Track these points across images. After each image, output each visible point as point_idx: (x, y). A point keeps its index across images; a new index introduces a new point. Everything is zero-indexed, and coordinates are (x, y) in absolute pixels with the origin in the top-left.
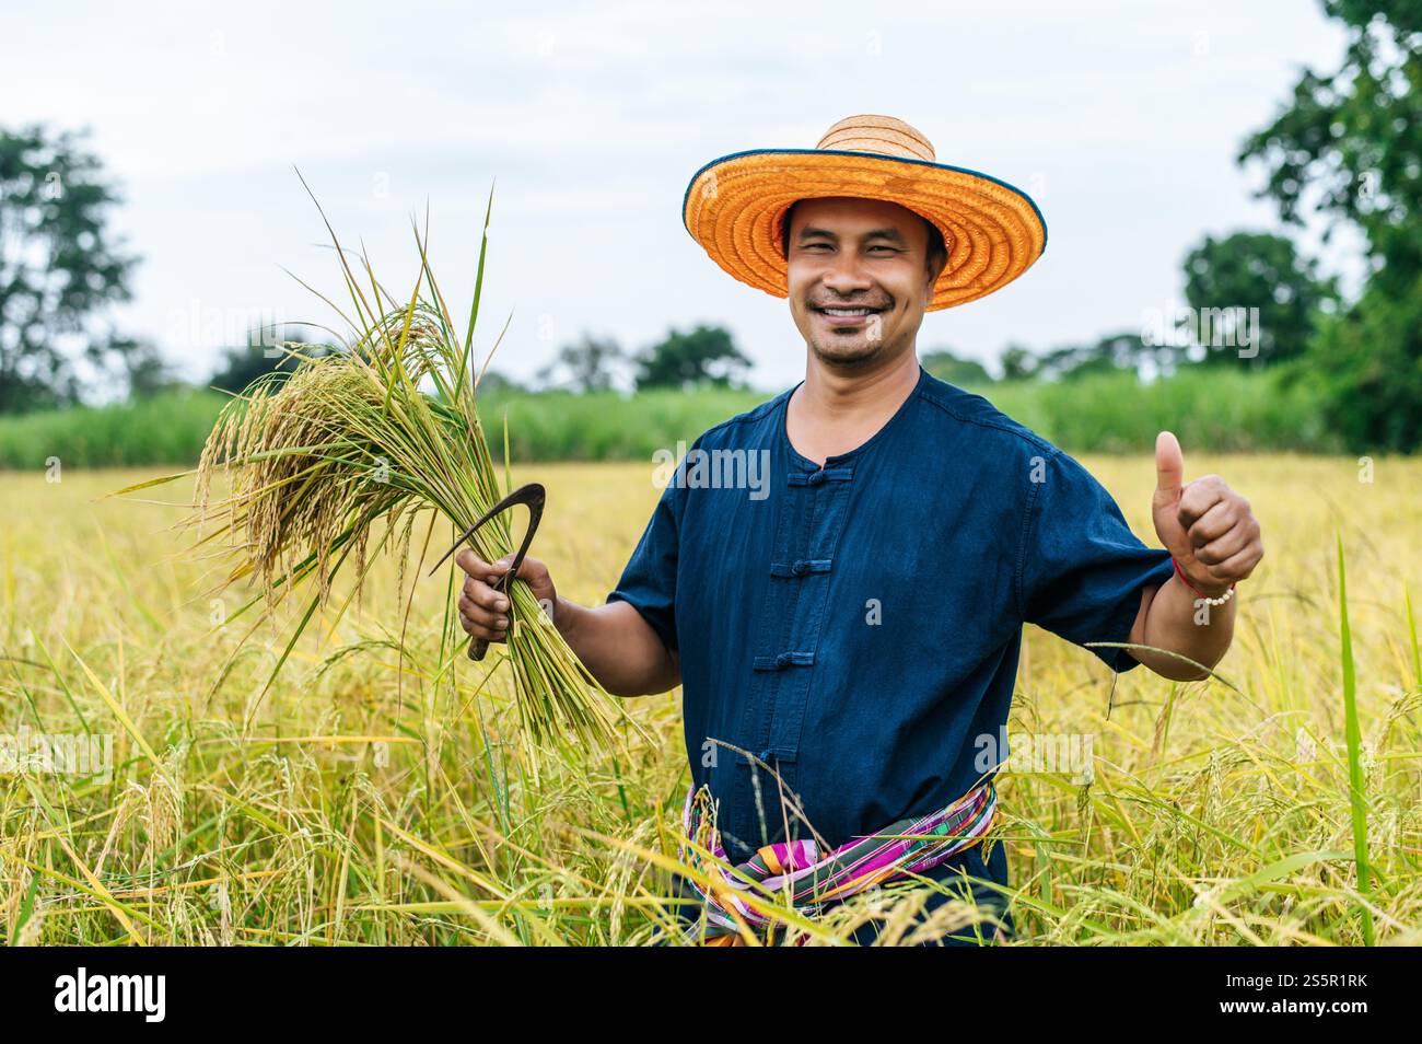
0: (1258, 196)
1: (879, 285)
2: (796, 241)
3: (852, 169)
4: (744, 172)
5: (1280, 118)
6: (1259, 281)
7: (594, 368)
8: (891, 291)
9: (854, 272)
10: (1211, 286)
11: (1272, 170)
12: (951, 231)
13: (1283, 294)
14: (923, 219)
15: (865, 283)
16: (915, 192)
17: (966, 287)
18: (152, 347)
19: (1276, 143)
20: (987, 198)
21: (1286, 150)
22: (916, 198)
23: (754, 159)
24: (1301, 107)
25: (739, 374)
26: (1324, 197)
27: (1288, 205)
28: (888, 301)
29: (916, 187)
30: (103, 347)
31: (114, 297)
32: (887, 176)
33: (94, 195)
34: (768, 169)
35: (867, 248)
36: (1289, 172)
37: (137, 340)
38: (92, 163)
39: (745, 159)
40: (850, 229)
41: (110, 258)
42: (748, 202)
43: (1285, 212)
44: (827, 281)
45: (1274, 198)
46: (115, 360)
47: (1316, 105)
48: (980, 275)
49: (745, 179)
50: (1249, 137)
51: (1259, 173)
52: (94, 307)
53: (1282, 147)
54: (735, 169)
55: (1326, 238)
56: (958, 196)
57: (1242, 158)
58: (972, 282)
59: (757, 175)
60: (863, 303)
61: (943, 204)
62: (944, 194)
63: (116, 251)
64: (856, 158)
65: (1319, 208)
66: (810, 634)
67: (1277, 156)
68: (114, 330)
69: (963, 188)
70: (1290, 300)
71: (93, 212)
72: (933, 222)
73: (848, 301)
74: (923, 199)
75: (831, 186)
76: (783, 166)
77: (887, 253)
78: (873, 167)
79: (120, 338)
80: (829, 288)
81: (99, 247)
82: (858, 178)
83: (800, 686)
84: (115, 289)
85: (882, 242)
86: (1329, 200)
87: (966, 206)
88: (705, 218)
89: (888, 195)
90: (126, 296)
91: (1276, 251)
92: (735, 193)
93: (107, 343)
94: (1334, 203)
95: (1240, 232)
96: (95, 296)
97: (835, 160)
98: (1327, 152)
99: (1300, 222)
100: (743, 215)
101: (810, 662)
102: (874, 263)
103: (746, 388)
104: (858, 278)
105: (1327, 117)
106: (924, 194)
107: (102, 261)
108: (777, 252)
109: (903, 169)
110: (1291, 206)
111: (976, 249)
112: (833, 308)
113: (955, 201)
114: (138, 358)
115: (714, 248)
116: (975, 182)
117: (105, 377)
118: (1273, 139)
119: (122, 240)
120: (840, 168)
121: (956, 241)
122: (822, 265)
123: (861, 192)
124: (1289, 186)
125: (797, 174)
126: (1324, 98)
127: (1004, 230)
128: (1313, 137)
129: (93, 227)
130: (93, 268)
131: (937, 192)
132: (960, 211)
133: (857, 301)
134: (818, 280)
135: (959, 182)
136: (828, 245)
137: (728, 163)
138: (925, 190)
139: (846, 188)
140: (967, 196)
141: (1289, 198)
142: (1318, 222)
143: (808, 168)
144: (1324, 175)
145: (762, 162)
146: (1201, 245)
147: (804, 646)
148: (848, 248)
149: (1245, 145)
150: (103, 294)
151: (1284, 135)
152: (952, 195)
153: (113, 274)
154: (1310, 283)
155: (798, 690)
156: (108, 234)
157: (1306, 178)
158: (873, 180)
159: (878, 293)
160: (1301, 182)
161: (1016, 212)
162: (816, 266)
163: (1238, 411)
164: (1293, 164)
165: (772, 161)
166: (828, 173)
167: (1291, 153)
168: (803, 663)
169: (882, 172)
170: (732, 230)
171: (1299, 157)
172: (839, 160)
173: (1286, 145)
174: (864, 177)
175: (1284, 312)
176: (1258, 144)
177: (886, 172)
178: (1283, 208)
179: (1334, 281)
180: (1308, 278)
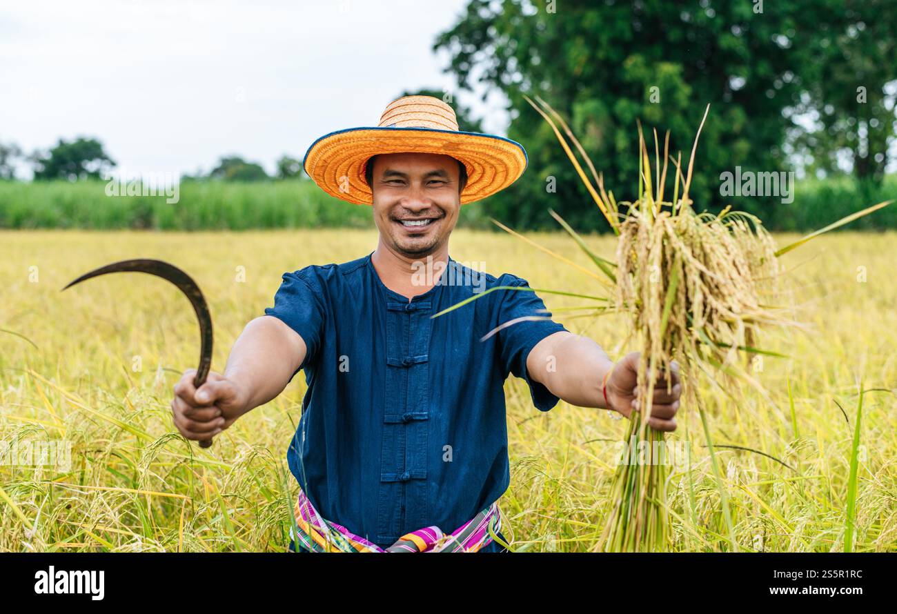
0: (446, 71)
1: (436, 204)
2: (378, 177)
3: (422, 139)
4: (352, 140)
5: (459, 24)
8: (444, 207)
9: (420, 198)
11: (453, 56)
12: (473, 167)
14: (458, 161)
15: (428, 205)
16: (459, 149)
17: (475, 195)
19: (456, 39)
20: (500, 150)
21: (462, 44)
22: (459, 152)
23: (359, 133)
24: (471, 19)
25: (107, 172)
26: (484, 73)
27: (463, 77)
28: (441, 213)
29: (461, 147)
32: (444, 142)
34: (369, 139)
35: (428, 182)
36: (463, 57)
39: (353, 132)
40: (417, 171)
42: (350, 156)
43: (460, 82)
44: (405, 204)
45: (455, 73)
47: (479, 18)
48: (484, 188)
49: (352, 144)
50: (440, 35)
51: (445, 56)
53: (460, 41)
54: (346, 139)
55: (484, 98)
56: (484, 150)
57: (436, 48)
58: (478, 192)
59: (360, 142)
60: (427, 216)
61: (475, 155)
62: (476, 150)
64: (426, 132)
65: (481, 80)
66: (422, 400)
67: (456, 47)
69: (488, 145)
72: (463, 162)
73: (418, 215)
74: (464, 153)
75: (408, 148)
76: (378, 138)
77: (440, 184)
78: (436, 137)
80: (405, 208)
82: (426, 143)
83: (421, 433)
85: (436, 178)
86: (486, 75)
87: (488, 155)
88: (320, 164)
89: (442, 152)
92: (344, 151)
94: (489, 78)
97: (412, 134)
98: (486, 46)
99: (469, 89)
100: (346, 163)
101: (426, 418)
102: (432, 191)
104: (424, 201)
105: (486, 24)
106: (465, 150)
108: (362, 181)
109: (454, 137)
110: (464, 79)
111: (485, 175)
112: (408, 220)
113: (482, 153)
115: (322, 180)
116: (495, 142)
118: (455, 36)
120: (415, 138)
121: (474, 170)
122: (399, 194)
123: (427, 150)
124: (464, 66)
125: (387, 142)
126: (484, 14)
127: (506, 165)
128: (477, 37)
131: (473, 149)
132: (484, 158)
133: (424, 215)
134: (398, 203)
135: (486, 142)
136: (403, 181)
137: (341, 135)
138: (466, 149)
139: (417, 149)
140: (489, 150)
141: (464, 74)
142: (481, 88)
143: (395, 138)
144: (484, 61)
145: (365, 135)
147: (419, 408)
148: (416, 184)
149: (438, 39)
151: (461, 34)
152: (481, 150)
155: (420, 435)
157: (473, 61)
158: (435, 144)
159: (435, 209)
160: (471, 64)
161: (514, 156)
162: (395, 195)
164: (465, 53)
165: (371, 134)
166: (407, 141)
167: (465, 45)
168: (422, 418)
169: (441, 139)
170: (336, 171)
171: (470, 48)
172: (415, 133)
173: (462, 41)
174: (430, 143)
176: (445, 39)
177: (445, 140)
178: (460, 79)
179: (479, 122)
180: (465, 119)
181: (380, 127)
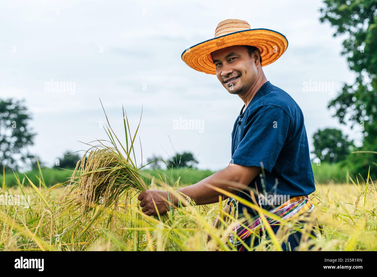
0: (334, 116)
5: (339, 96)
6: (333, 141)
7: (156, 164)
10: (320, 142)
11: (337, 110)
13: (339, 145)
18: (38, 158)
19: (338, 103)
21: (341, 104)
24: (345, 94)
25: (195, 165)
26: (351, 117)
27: (342, 119)
28: (239, 73)
30: (25, 157)
31: (29, 144)
33: (25, 117)
35: (229, 60)
36: (342, 110)
37: (35, 156)
38: (25, 109)
41: (28, 133)
43: (341, 121)
45: (338, 117)
46: (28, 161)
47: (348, 93)
50: (331, 101)
51: (334, 110)
52: (23, 146)
53: (340, 103)
55: (352, 128)
57: (329, 107)
63: (30, 132)
65: (350, 120)
67: (338, 106)
68: (29, 153)
70: (341, 146)
71: (24, 122)
77: (235, 59)
79: (30, 155)
81: (26, 131)
84: (29, 142)
90: (32, 144)
91: (337, 133)
93: (26, 156)
94: (354, 119)
95: (327, 128)
96: (24, 144)
98: (352, 105)
99: (345, 123)
103: (197, 169)
104: (228, 70)
105: (351, 96)
107: (26, 134)
114: (34, 160)
117: (25, 165)
118: (337, 101)
119: (32, 129)
122: (220, 70)
124: (342, 114)
126: (350, 91)
128: (347, 101)
129: (24, 126)
130: (24, 136)
133: (231, 77)
141: (342, 117)
142: (350, 123)
144: (351, 111)
146: (317, 132)
148: (224, 63)
149: (330, 103)
150: (26, 143)
151: (340, 100)
153: (29, 138)
154: (346, 142)
156: (28, 127)
160: (345, 113)
163: (329, 173)
164: (342, 108)
167: (342, 105)
171: (344, 106)
173: (341, 103)
175: (340, 150)
176: (333, 103)
178: (340, 119)
179: (353, 141)
180: (346, 140)
181: (216, 37)
